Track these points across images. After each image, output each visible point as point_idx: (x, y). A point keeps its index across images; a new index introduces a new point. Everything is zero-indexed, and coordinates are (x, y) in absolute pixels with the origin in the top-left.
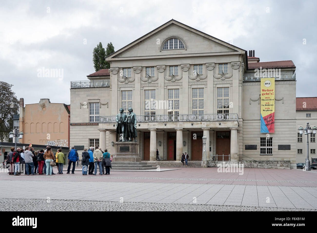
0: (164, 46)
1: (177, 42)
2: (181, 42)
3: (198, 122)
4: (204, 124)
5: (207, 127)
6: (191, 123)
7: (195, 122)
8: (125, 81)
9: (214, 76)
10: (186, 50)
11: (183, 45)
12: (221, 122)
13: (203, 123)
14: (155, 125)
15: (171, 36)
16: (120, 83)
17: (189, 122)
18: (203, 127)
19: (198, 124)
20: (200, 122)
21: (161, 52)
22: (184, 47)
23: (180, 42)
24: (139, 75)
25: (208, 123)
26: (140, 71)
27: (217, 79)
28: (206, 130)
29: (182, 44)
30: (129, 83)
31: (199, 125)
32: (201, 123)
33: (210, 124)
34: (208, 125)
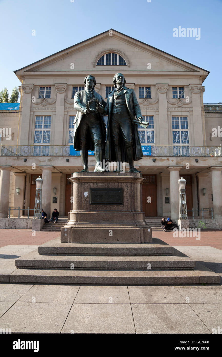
0: (98, 61)
1: (116, 58)
2: (122, 58)
3: (163, 158)
4: (172, 161)
5: (177, 165)
6: (152, 159)
7: (158, 158)
8: (43, 102)
9: (168, 100)
10: (129, 67)
11: (125, 61)
12: (198, 158)
13: (171, 159)
14: (94, 160)
15: (108, 50)
16: (34, 106)
17: (148, 157)
18: (171, 165)
19: (164, 160)
20: (166, 158)
21: (94, 67)
22: (125, 64)
23: (120, 57)
24: (63, 96)
25: (179, 158)
26: (65, 90)
27: (172, 104)
28: (176, 170)
29: (123, 60)
30: (48, 106)
31: (163, 162)
32: (168, 159)
33: (182, 161)
34: (179, 163)
